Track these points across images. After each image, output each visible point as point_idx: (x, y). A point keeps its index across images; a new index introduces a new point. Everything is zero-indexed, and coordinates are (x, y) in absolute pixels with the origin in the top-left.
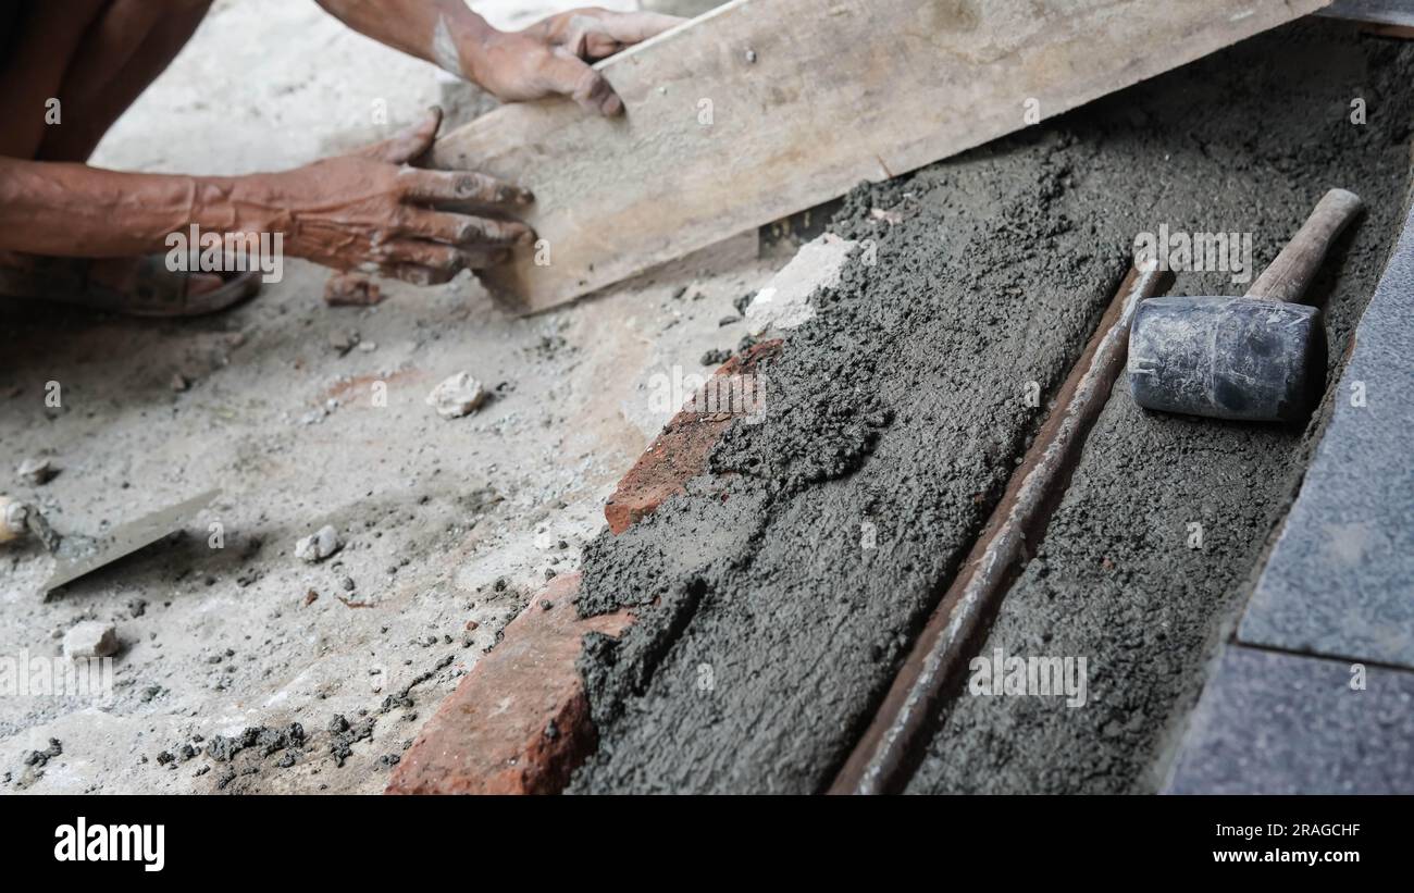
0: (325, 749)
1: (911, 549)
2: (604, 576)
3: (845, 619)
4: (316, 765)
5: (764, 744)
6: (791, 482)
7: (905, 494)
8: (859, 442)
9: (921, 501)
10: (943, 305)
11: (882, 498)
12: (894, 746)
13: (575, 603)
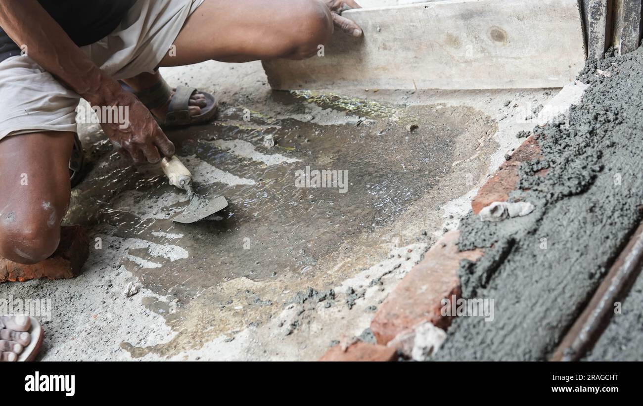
0: (344, 301)
1: (609, 229)
2: (470, 233)
3: (577, 259)
4: (340, 308)
5: (539, 313)
6: (555, 196)
7: (607, 203)
8: (588, 178)
9: (615, 207)
10: (628, 116)
11: (597, 205)
12: (596, 318)
13: (457, 244)
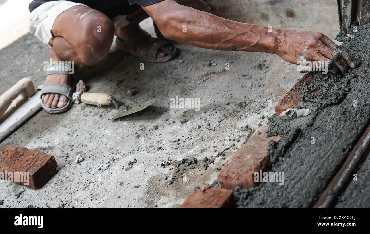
0: (202, 165)
1: (354, 124)
2: (275, 126)
3: (336, 141)
4: (200, 169)
5: (314, 171)
6: (323, 105)
7: (353, 110)
8: (342, 95)
9: (357, 111)
10: (365, 60)
11: (347, 110)
12: (347, 174)
13: (267, 133)
